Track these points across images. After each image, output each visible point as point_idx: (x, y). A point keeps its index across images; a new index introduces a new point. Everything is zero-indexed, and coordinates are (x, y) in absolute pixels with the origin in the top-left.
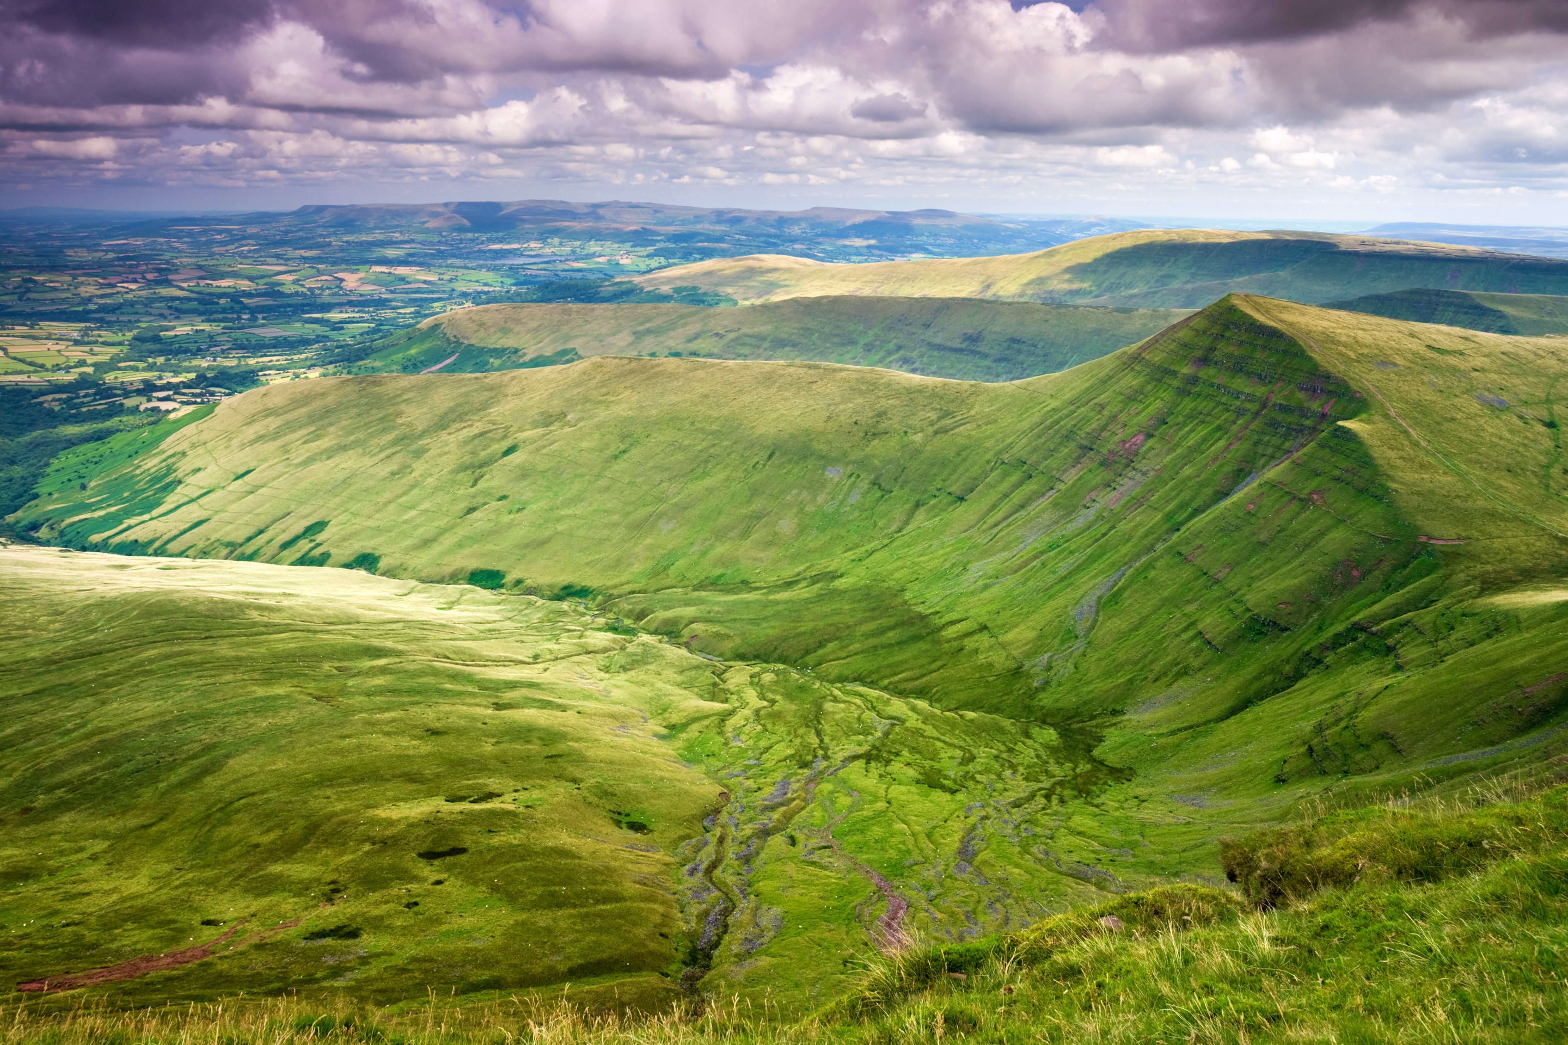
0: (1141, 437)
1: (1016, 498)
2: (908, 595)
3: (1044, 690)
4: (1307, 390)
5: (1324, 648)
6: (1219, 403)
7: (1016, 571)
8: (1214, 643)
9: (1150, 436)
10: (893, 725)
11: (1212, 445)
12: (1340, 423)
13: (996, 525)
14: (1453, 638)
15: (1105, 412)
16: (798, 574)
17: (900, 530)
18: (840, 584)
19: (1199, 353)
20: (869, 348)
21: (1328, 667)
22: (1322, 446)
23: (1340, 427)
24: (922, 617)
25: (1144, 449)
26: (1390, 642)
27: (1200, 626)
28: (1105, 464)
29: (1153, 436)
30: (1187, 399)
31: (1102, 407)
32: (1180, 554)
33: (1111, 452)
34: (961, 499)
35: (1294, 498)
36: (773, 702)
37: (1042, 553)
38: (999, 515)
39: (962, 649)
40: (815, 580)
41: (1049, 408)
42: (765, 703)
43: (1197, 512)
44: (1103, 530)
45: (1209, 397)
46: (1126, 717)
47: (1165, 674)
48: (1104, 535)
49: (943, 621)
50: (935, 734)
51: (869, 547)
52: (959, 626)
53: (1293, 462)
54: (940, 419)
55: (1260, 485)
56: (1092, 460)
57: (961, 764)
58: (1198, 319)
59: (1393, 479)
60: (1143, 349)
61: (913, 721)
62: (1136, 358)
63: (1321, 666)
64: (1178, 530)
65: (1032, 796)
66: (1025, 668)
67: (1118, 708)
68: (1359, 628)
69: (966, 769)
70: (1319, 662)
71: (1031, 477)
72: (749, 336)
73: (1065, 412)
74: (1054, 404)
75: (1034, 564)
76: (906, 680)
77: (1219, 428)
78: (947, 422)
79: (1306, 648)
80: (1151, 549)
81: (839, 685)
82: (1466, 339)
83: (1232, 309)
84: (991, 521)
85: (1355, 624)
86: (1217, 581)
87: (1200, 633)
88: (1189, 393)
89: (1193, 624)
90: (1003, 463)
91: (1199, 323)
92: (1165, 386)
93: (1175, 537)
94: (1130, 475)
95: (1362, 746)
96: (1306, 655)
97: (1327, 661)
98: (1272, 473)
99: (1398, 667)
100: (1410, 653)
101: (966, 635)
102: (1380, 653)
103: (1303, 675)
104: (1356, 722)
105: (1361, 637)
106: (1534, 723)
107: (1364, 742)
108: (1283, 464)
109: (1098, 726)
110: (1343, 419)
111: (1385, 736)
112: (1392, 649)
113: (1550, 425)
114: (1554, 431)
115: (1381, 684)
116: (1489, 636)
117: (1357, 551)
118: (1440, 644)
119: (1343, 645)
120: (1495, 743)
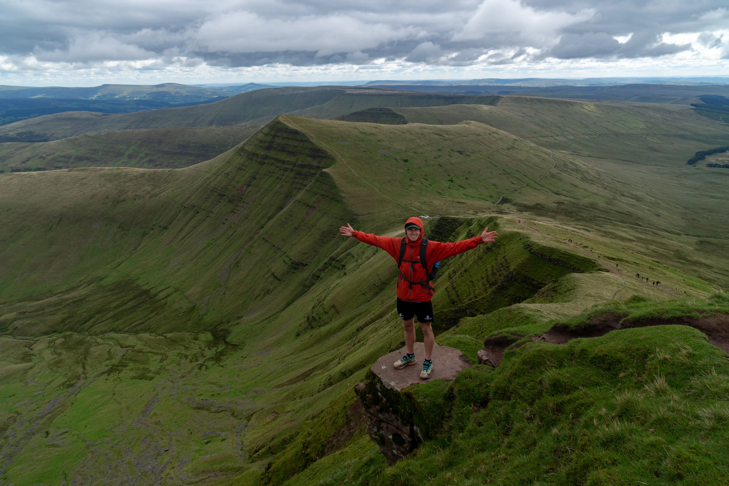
0: (245, 187)
1: (192, 224)
2: (139, 282)
3: (206, 314)
4: (311, 157)
5: (320, 270)
6: (277, 167)
7: (192, 260)
8: (278, 277)
9: (249, 185)
10: (127, 351)
11: (275, 187)
12: (323, 170)
13: (183, 239)
14: (363, 257)
15: (229, 177)
16: (81, 281)
17: (135, 249)
18: (104, 282)
19: (266, 145)
20: (130, 157)
21: (322, 278)
22: (317, 181)
23: (324, 172)
24: (147, 292)
25: (247, 192)
26: (343, 263)
27: (273, 270)
28: (230, 202)
29: (250, 185)
30: (264, 166)
31: (228, 174)
32: (264, 239)
33: (232, 196)
34: (166, 228)
35: (308, 206)
36: (60, 354)
37: (204, 248)
38: (183, 234)
39: (166, 303)
40: (90, 283)
41: (205, 178)
42: (55, 356)
43: (270, 218)
44: (231, 233)
45: (272, 164)
46: (243, 319)
47: (259, 295)
48: (232, 235)
49: (157, 291)
50: (149, 350)
51: (119, 260)
52: (165, 291)
53: (306, 190)
54: (152, 190)
55: (294, 202)
56: (224, 200)
57: (160, 362)
58: (266, 129)
59: (343, 192)
60: (245, 145)
61: (139, 346)
62: (242, 149)
63: (319, 279)
64: (263, 228)
65: (193, 369)
66: (197, 306)
67: (240, 315)
68: (332, 259)
69: (162, 364)
70: (319, 277)
71: (198, 212)
72: (61, 157)
73: (212, 179)
74: (208, 175)
75: (201, 255)
76: (137, 325)
77: (278, 178)
78: (157, 191)
79: (314, 272)
80: (251, 238)
81: (101, 336)
82: (376, 128)
83: (279, 123)
84: (180, 237)
85: (331, 257)
86: (279, 249)
87: (273, 273)
88: (264, 163)
89: (270, 270)
90: (185, 207)
91: (266, 130)
92: (254, 161)
93: (262, 231)
94: (241, 205)
95: (326, 312)
96: (314, 275)
97: (322, 276)
98: (299, 196)
99: (345, 274)
100: (349, 267)
101: (168, 296)
102: (339, 269)
103: (314, 284)
104: (325, 302)
105: (333, 263)
106: (382, 289)
107: (326, 311)
108: (303, 191)
109: (230, 326)
110: (324, 168)
111: (334, 306)
112: (344, 266)
113: (406, 161)
114: (407, 163)
115: (336, 283)
116: (374, 254)
117: (331, 226)
118: (359, 261)
119: (327, 268)
120: (369, 301)
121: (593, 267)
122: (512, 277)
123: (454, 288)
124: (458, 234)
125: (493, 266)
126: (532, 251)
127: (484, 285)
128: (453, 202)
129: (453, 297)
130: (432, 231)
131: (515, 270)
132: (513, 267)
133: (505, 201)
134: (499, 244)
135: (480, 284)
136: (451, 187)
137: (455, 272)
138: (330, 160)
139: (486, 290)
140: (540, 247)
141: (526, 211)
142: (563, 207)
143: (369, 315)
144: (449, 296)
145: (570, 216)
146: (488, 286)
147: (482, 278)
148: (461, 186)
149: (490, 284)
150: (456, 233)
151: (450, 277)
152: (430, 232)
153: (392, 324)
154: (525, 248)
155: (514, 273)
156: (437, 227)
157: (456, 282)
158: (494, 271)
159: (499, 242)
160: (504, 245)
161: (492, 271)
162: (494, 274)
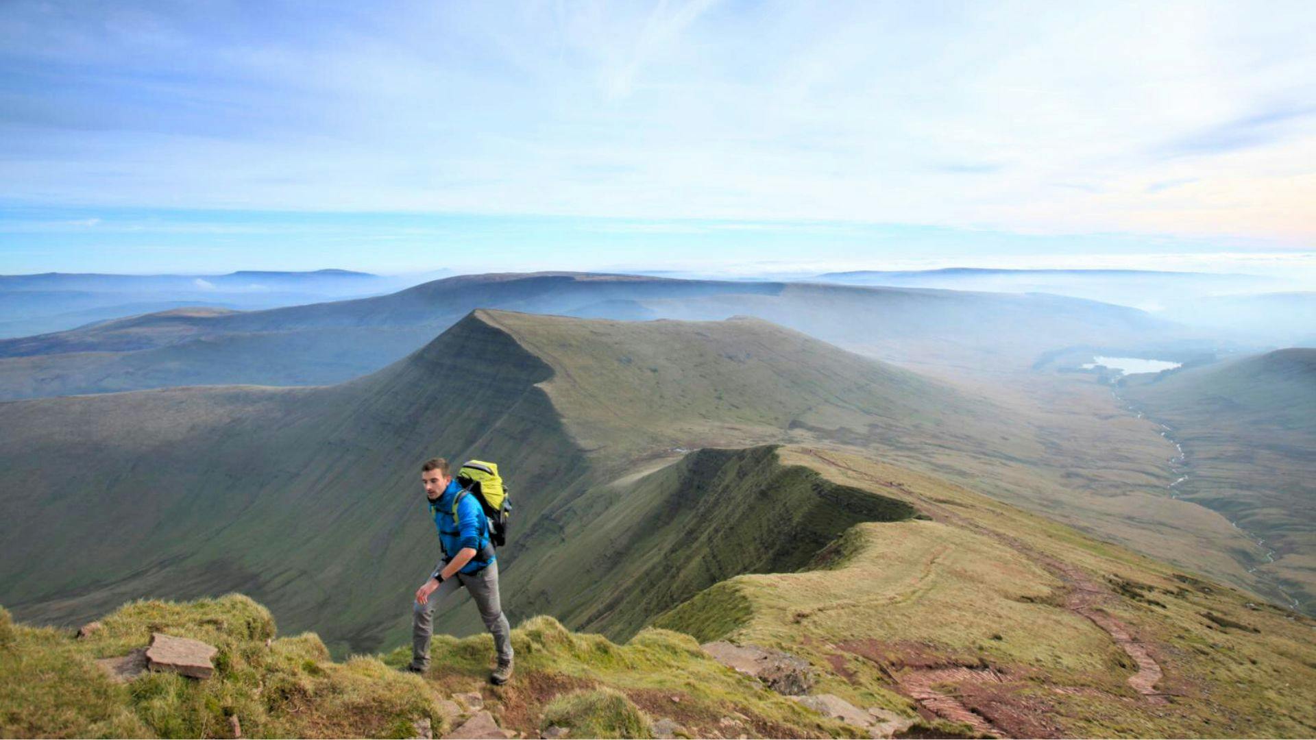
0: (421, 411)
2: (244, 561)
4: (519, 367)
5: (527, 536)
6: (469, 381)
9: (427, 409)
11: (464, 410)
12: (535, 385)
14: (591, 514)
15: (398, 397)
16: (150, 564)
17: (246, 508)
18: (190, 563)
19: (456, 350)
21: (527, 549)
22: (526, 401)
23: (537, 388)
24: (255, 576)
26: (561, 523)
28: (397, 433)
31: (397, 394)
33: (401, 425)
49: (272, 575)
51: (218, 528)
52: (284, 576)
53: (510, 414)
54: (283, 417)
55: (491, 432)
56: (389, 431)
59: (562, 416)
63: (524, 549)
66: (332, 597)
68: (545, 518)
71: (348, 451)
83: (474, 319)
85: (543, 515)
90: (329, 444)
92: (437, 374)
95: (530, 603)
96: (517, 542)
97: (527, 545)
98: (498, 424)
99: (563, 540)
100: (569, 530)
101: (289, 582)
102: (554, 532)
103: (515, 558)
104: (529, 587)
105: (546, 523)
106: (615, 564)
107: (531, 600)
108: (505, 416)
109: (382, 631)
110: (536, 382)
111: (543, 593)
112: (561, 528)
113: (654, 371)
114: (657, 374)
115: (549, 554)
116: (607, 508)
117: (543, 466)
118: (585, 519)
119: (537, 531)
120: (596, 582)
121: (910, 513)
122: (795, 536)
123: (714, 557)
124: (725, 473)
125: (769, 520)
126: (823, 493)
127: (757, 550)
128: (722, 428)
129: (713, 571)
130: (690, 471)
131: (799, 524)
132: (797, 520)
133: (794, 424)
134: (777, 485)
135: (751, 548)
136: (720, 407)
137: (716, 531)
138: (546, 372)
139: (760, 558)
140: (833, 486)
141: (826, 439)
142: (878, 431)
143: (595, 605)
144: (708, 570)
145: (888, 445)
146: (762, 550)
147: (755, 539)
148: (733, 406)
149: (766, 548)
150: (722, 472)
151: (710, 539)
152: (686, 473)
153: (626, 617)
154: (814, 490)
155: (798, 529)
156: (696, 463)
157: (717, 546)
158: (772, 527)
159: (778, 482)
160: (784, 486)
161: (768, 526)
162: (770, 531)
